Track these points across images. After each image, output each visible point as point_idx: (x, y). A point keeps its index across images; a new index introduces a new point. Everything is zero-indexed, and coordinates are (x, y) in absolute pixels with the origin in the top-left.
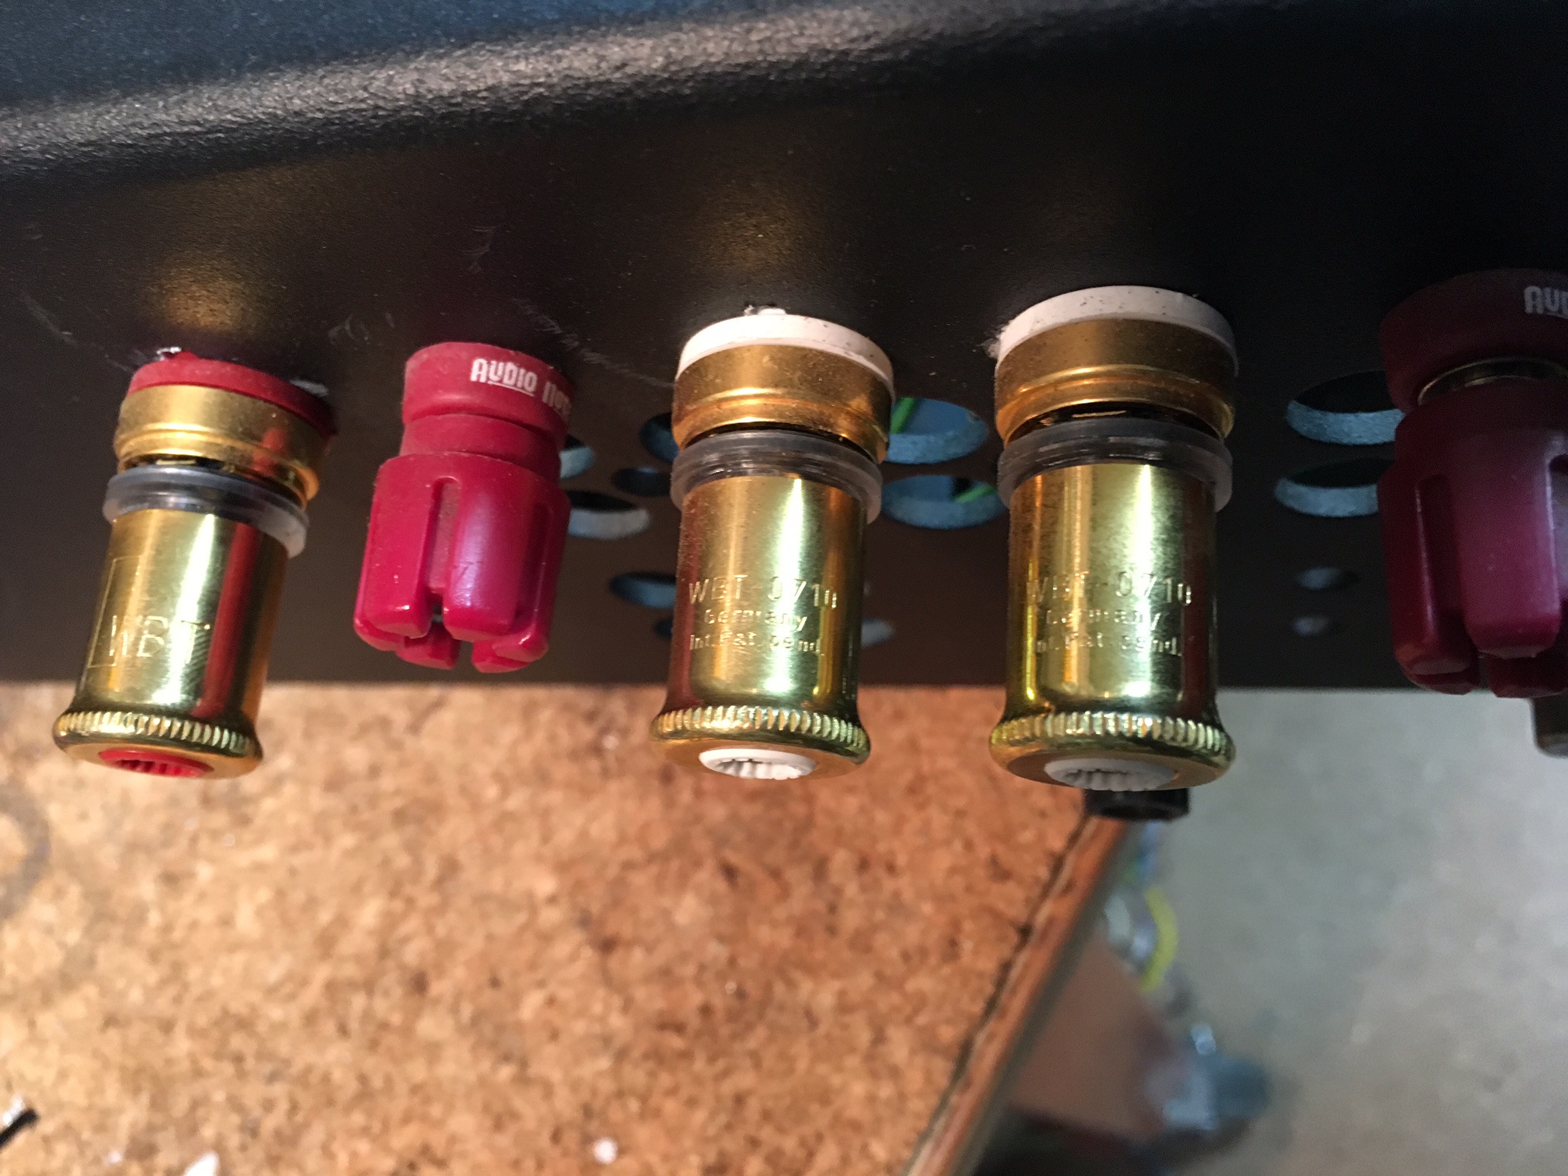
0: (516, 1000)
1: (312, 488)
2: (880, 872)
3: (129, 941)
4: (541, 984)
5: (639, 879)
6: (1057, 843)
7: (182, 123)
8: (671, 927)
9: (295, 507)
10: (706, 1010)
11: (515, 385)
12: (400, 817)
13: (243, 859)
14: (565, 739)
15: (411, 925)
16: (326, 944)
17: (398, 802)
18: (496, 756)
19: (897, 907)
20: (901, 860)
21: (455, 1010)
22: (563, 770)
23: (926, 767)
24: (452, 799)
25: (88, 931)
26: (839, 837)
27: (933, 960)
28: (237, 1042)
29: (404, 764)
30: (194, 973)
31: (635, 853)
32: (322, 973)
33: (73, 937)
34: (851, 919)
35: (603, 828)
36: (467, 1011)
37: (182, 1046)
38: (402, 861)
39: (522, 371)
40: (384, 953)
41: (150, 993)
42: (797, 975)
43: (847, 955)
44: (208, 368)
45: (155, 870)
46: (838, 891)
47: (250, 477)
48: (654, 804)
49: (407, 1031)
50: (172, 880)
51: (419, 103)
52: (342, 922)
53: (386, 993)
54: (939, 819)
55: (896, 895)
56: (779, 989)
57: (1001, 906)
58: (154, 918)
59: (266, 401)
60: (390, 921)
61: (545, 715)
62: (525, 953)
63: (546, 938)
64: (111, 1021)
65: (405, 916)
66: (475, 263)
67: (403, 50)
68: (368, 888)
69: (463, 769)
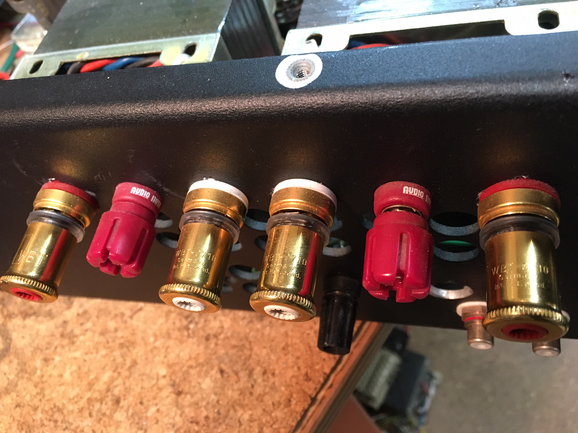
0: (147, 409)
1: (88, 223)
2: (270, 375)
3: (29, 379)
4: (156, 405)
5: (193, 372)
6: (327, 371)
7: (54, 117)
8: (201, 388)
9: (82, 228)
10: (207, 418)
11: (143, 195)
12: (121, 345)
13: (70, 355)
14: (178, 324)
15: (119, 381)
16: (91, 385)
17: (122, 341)
18: (155, 328)
19: (273, 388)
20: (277, 372)
21: (127, 411)
22: (175, 334)
23: (289, 342)
24: (139, 340)
25: (17, 375)
26: (258, 363)
27: (282, 406)
28: (57, 416)
29: (126, 328)
30: (47, 392)
31: (192, 363)
32: (88, 395)
33: (12, 377)
34: (258, 390)
35: (185, 355)
36: (131, 411)
37: (39, 416)
38: (120, 360)
39: (146, 192)
40: (108, 390)
41: (33, 397)
42: (237, 408)
43: (255, 403)
44: (62, 185)
45: (42, 357)
46: (255, 381)
47: (69, 217)
48: (202, 347)
49: (111, 417)
50: (46, 360)
51: (112, 116)
52: (97, 379)
53: (106, 404)
54: (291, 359)
55: (274, 383)
56: (232, 412)
57: (307, 390)
58: (39, 372)
59: (77, 195)
60: (112, 380)
61: (173, 316)
62: (153, 394)
63: (160, 389)
64: (18, 406)
65: (117, 379)
66: (130, 160)
67: (110, 103)
68: (107, 368)
69: (144, 331)
